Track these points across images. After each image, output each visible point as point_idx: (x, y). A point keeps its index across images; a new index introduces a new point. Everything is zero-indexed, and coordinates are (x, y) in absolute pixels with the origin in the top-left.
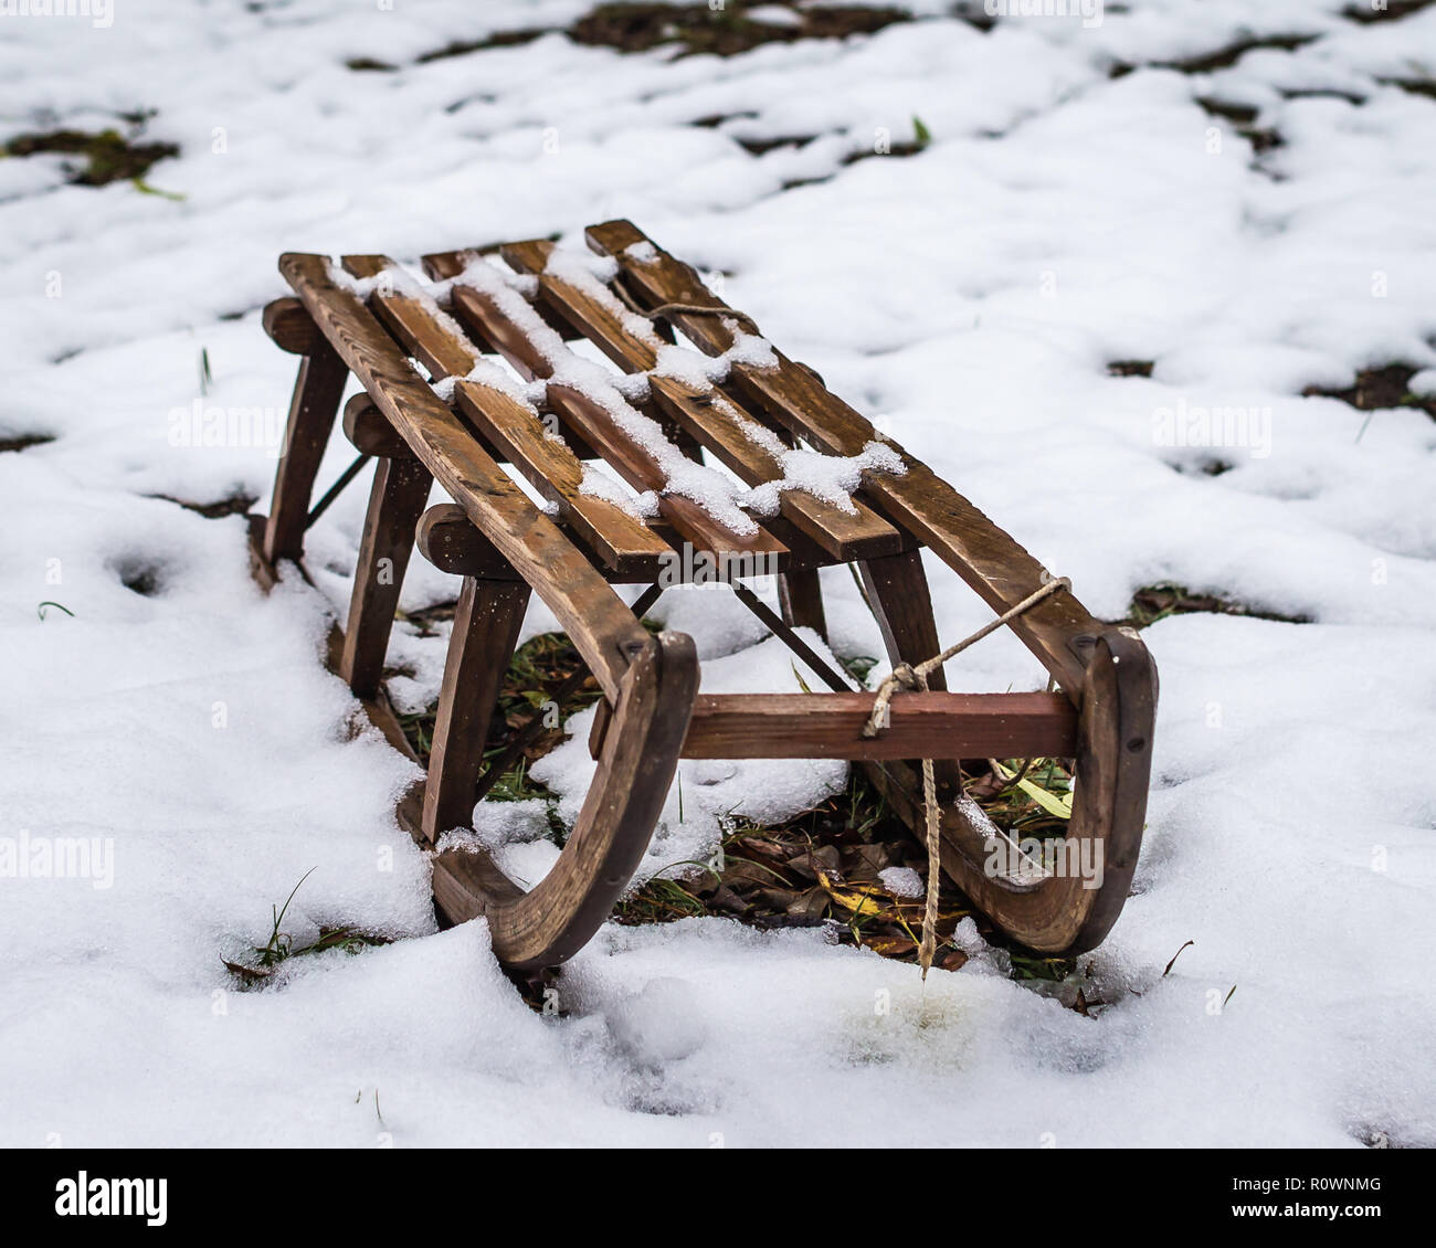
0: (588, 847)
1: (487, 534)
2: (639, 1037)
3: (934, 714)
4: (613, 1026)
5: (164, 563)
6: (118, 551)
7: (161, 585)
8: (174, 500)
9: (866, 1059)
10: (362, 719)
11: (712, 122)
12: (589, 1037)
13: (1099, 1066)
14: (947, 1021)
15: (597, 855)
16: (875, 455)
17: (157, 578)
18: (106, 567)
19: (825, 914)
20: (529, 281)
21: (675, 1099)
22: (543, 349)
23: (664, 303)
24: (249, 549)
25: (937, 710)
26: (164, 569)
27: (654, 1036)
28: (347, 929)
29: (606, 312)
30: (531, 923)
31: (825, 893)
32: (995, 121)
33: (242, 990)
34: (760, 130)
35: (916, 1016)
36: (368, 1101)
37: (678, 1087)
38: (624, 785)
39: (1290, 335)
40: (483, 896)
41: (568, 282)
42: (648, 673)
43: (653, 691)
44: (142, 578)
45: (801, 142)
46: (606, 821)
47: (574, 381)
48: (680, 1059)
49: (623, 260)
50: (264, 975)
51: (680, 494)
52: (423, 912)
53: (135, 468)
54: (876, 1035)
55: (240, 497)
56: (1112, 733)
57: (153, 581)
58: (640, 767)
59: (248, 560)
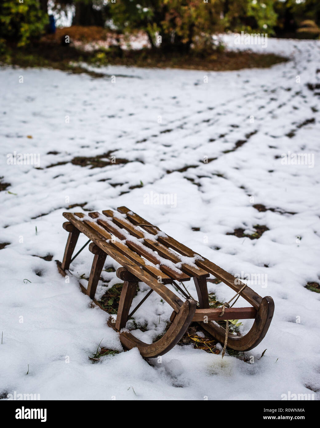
0: (169, 339)
1: (134, 274)
2: (172, 371)
3: (232, 312)
4: (166, 369)
5: (42, 270)
6: (34, 268)
7: (42, 274)
8: (37, 256)
9: (213, 374)
10: (94, 304)
11: (103, 180)
12: (162, 371)
13: (255, 373)
14: (226, 366)
15: (171, 340)
16: (196, 257)
17: (41, 273)
18: (33, 271)
19: (190, 342)
20: (111, 218)
21: (180, 383)
22: (122, 233)
23: (140, 224)
24: (58, 267)
25: (233, 311)
26: (43, 271)
27: (175, 371)
28: (104, 347)
29: (129, 225)
30: (152, 351)
31: (189, 338)
32: (151, 181)
33: (93, 363)
34: (113, 182)
35: (220, 365)
36: (131, 389)
37: (180, 381)
38: (180, 328)
39: (220, 223)
40: (136, 343)
41: (119, 219)
42: (187, 308)
43: (188, 311)
44: (39, 273)
45: (121, 184)
46: (174, 334)
47: (131, 240)
48: (179, 375)
49: (128, 215)
50: (97, 360)
51: (164, 265)
52: (119, 345)
53: (28, 250)
54: (214, 369)
55: (49, 255)
56: (266, 315)
57: (41, 274)
58: (184, 325)
59: (58, 269)
